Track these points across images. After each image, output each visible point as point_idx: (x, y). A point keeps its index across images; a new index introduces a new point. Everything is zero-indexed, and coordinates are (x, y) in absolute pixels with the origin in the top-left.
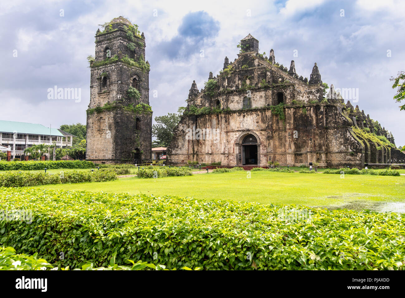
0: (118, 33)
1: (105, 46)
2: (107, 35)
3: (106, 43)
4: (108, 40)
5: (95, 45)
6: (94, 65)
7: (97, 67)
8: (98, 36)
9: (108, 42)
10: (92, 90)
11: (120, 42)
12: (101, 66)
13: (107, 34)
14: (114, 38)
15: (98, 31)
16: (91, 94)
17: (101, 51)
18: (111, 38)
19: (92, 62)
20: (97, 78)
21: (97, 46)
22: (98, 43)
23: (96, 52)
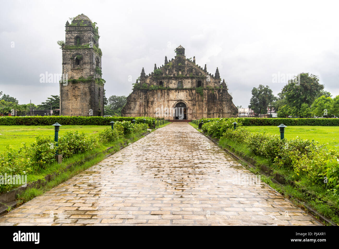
0: (89, 28)
1: (75, 35)
2: (77, 28)
3: (76, 33)
4: (78, 31)
5: (65, 32)
6: (65, 47)
7: (70, 49)
8: (69, 27)
9: (79, 33)
10: (65, 66)
11: (91, 35)
12: (73, 49)
14: (85, 31)
15: (68, 23)
16: (63, 69)
17: (71, 38)
18: (82, 30)
19: (63, 45)
20: (71, 59)
21: (67, 34)
22: (68, 32)
23: (66, 38)
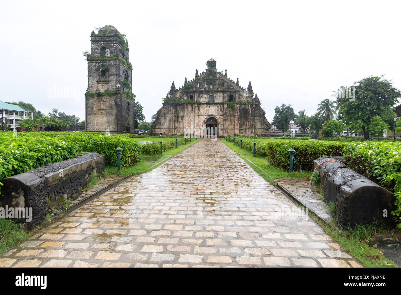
0: (115, 38)
1: (101, 45)
2: (103, 38)
3: (102, 44)
4: (104, 41)
5: (91, 43)
6: (90, 58)
7: (95, 61)
8: (94, 36)
9: (105, 43)
10: (90, 78)
11: (117, 45)
12: (99, 60)
14: (111, 41)
15: (93, 33)
16: (89, 81)
17: (97, 49)
18: (107, 41)
19: (88, 56)
20: (96, 70)
22: (93, 42)
23: (91, 48)
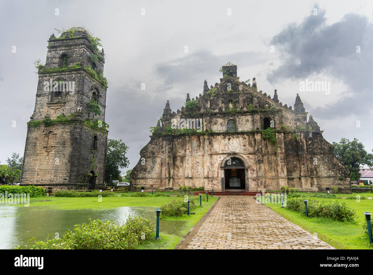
0: (82, 41)
1: (61, 52)
2: (65, 42)
3: (63, 50)
4: (66, 46)
5: (47, 50)
6: (43, 71)
7: (49, 73)
8: (53, 41)
9: (67, 48)
10: (38, 99)
11: (84, 51)
12: (55, 73)
13: (65, 40)
14: (76, 45)
15: (53, 36)
16: (36, 104)
17: (55, 58)
18: (71, 45)
19: (40, 67)
21: (50, 51)
22: (51, 48)
23: (47, 57)
